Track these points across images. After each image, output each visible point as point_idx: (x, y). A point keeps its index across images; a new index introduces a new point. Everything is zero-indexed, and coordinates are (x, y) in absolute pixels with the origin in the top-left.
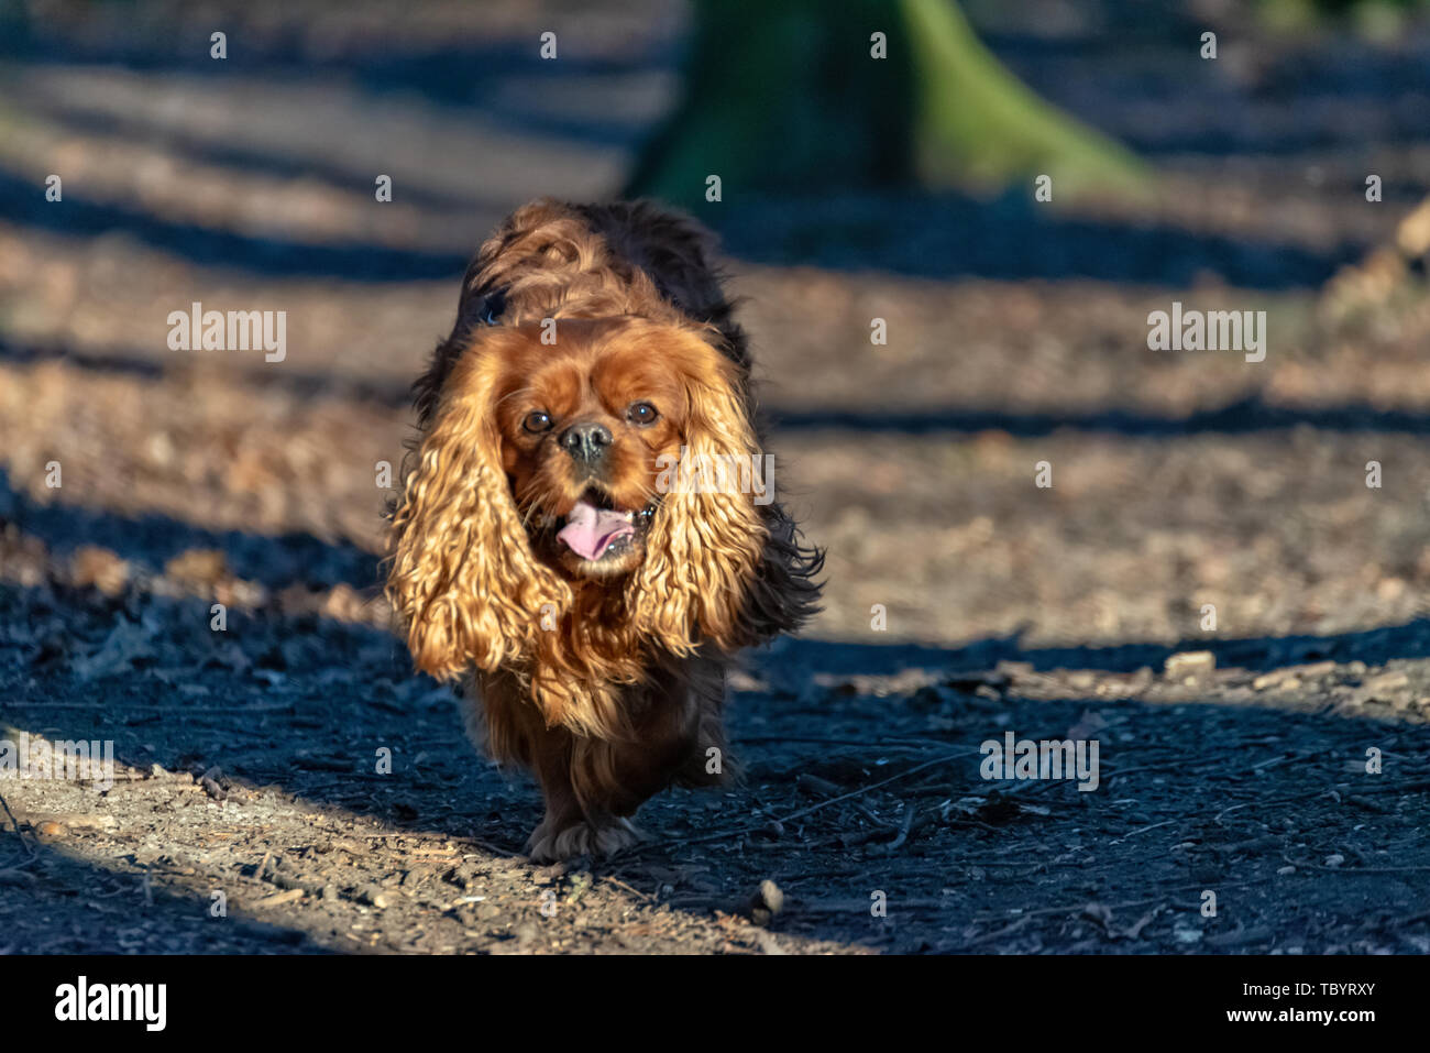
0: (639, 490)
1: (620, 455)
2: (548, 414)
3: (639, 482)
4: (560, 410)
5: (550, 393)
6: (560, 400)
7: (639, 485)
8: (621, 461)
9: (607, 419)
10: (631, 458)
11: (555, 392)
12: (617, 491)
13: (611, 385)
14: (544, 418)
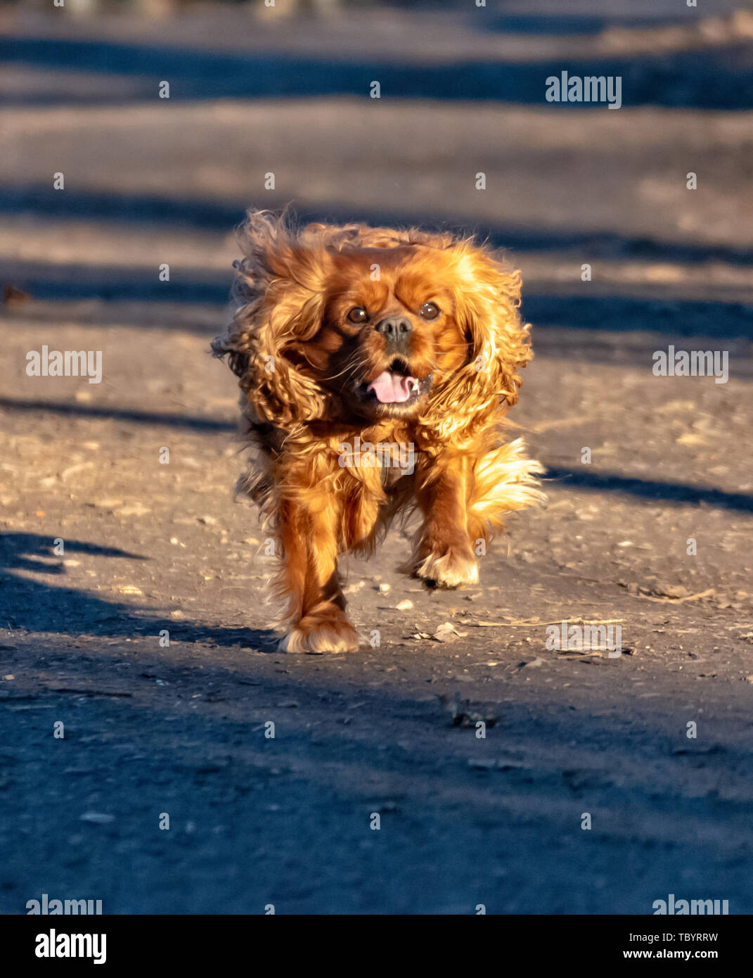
0: (429, 363)
1: (417, 338)
2: (365, 309)
3: (429, 357)
4: (375, 308)
5: (368, 296)
6: (375, 302)
7: (429, 360)
8: (417, 341)
9: (407, 314)
10: (424, 341)
11: (371, 296)
12: (413, 362)
13: (409, 293)
14: (362, 313)
